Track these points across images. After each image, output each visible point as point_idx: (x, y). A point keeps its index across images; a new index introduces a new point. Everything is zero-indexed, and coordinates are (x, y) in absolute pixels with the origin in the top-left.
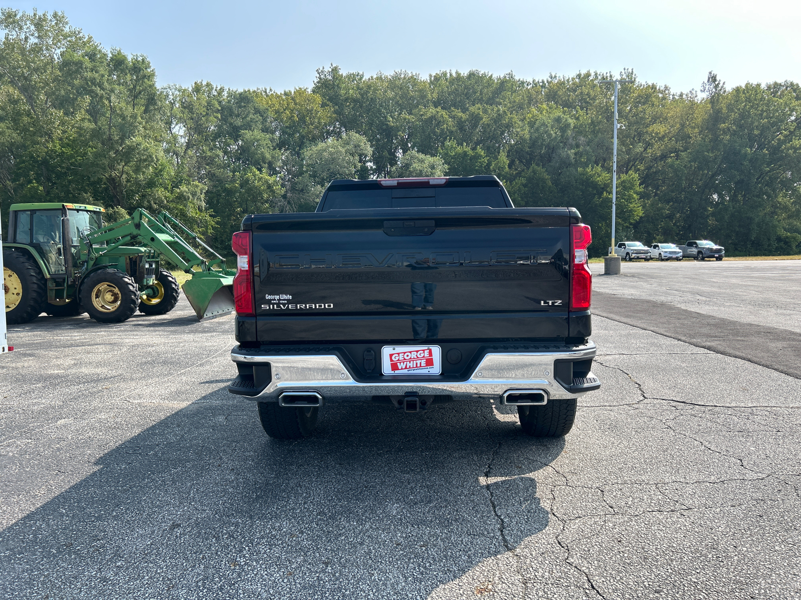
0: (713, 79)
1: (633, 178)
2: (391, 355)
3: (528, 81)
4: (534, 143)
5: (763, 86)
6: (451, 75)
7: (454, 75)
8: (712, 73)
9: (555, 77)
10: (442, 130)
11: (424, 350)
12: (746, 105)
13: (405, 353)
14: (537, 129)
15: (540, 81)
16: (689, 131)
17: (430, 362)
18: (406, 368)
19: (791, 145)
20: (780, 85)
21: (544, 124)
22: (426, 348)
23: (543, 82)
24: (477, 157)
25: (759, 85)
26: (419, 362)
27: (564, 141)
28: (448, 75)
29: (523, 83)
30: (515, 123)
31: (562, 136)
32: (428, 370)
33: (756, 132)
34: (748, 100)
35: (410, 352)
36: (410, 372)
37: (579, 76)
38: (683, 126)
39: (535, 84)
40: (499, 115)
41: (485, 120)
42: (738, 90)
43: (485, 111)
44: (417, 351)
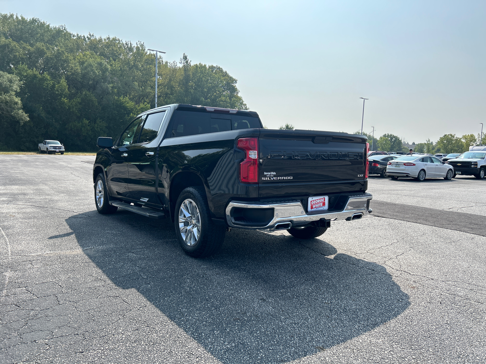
0: (185, 58)
1: (147, 107)
2: (311, 201)
3: (73, 34)
4: (84, 76)
5: (207, 66)
6: (17, 17)
7: (20, 18)
8: (185, 54)
9: (93, 35)
10: (15, 56)
11: (322, 199)
12: (200, 75)
13: (316, 200)
14: (86, 68)
15: (82, 36)
16: (173, 83)
17: (324, 204)
18: (316, 207)
19: (221, 99)
20: (214, 67)
21: (90, 65)
22: (323, 197)
23: (84, 37)
24: (43, 80)
25: (205, 65)
26: (320, 204)
27: (105, 79)
28: (15, 17)
29: (70, 34)
30: (71, 60)
31: (103, 75)
32: (323, 208)
33: (205, 90)
34: (202, 72)
35: (318, 200)
36: (317, 209)
37: (109, 38)
38: (170, 80)
39: (79, 38)
40: (59, 53)
41: (48, 54)
42: (196, 65)
43: (48, 49)
44: (320, 199)
